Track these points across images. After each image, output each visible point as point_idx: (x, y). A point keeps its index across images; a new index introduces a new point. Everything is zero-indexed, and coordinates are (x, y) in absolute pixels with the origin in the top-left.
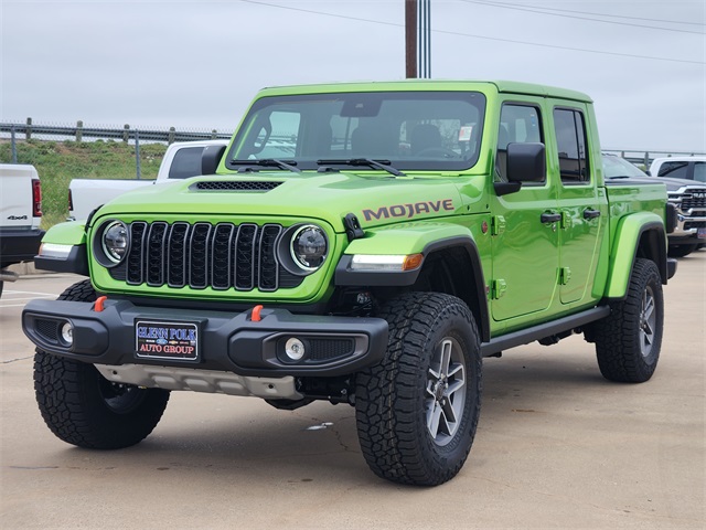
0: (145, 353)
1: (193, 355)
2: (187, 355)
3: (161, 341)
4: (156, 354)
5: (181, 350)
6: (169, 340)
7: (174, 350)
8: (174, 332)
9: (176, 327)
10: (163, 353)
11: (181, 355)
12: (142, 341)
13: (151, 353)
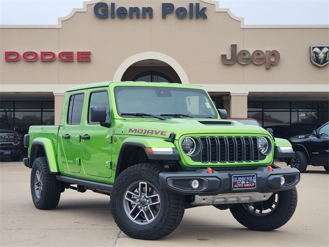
0: (237, 188)
1: (254, 186)
2: (253, 187)
3: (243, 182)
4: (241, 187)
5: (251, 185)
6: (246, 181)
7: (248, 185)
8: (248, 178)
9: (248, 176)
10: (244, 187)
11: (251, 187)
12: (235, 183)
13: (239, 188)
